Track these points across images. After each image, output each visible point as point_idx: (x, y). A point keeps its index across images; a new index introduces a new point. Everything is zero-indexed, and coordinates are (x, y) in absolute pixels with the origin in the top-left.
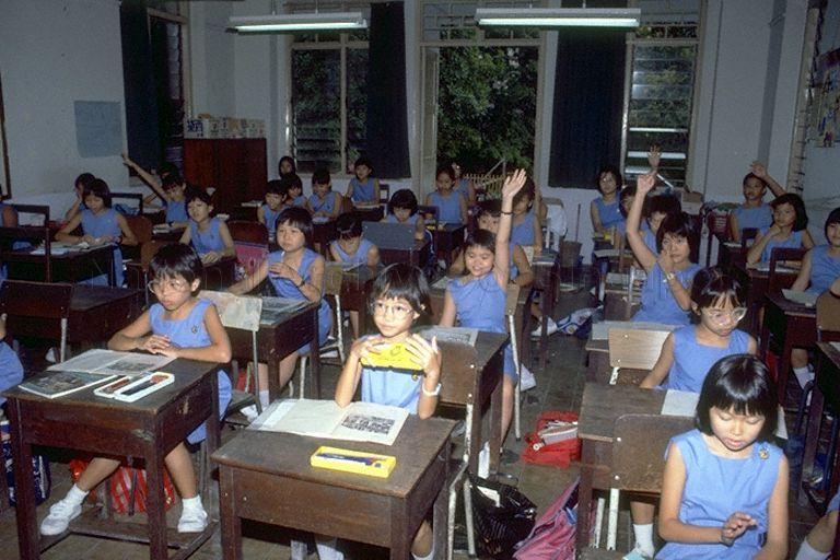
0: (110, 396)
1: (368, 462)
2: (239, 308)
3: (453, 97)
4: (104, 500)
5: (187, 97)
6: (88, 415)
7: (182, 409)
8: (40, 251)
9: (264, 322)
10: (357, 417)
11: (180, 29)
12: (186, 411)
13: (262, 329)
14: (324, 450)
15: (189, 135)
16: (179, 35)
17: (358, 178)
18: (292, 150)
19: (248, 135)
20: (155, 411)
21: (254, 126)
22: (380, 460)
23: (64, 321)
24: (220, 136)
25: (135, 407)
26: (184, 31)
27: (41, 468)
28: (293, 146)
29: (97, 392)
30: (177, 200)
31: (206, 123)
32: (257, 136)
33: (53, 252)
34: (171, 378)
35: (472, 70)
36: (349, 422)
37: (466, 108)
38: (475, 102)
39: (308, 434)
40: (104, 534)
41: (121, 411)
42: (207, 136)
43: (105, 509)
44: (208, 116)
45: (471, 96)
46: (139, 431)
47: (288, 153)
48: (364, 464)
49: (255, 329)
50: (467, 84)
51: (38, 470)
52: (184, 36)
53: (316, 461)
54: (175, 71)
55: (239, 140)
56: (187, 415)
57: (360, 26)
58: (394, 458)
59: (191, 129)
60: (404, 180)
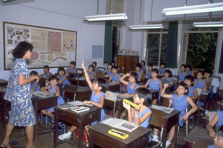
0: (74, 111)
1: (122, 135)
2: (112, 95)
3: (196, 47)
4: (75, 136)
5: (120, 45)
6: (69, 114)
7: (90, 117)
8: (77, 79)
9: (118, 100)
10: (126, 124)
11: (120, 29)
12: (91, 117)
13: (117, 101)
14: (113, 130)
15: (119, 54)
16: (120, 30)
17: (161, 68)
18: (146, 60)
19: (134, 55)
20: (82, 115)
21: (136, 53)
22: (125, 135)
23: (75, 94)
24: (127, 55)
25: (78, 114)
26: (121, 29)
27: (65, 127)
28: (146, 58)
29: (72, 109)
30: (109, 69)
31: (124, 52)
32: (137, 55)
33: (80, 79)
34: (88, 109)
35: (203, 40)
36: (123, 125)
37: (200, 50)
38: (203, 49)
39: (112, 126)
40: (71, 143)
41: (75, 114)
42: (124, 54)
43: (74, 138)
44: (124, 50)
45: (202, 47)
46: (78, 120)
47: (144, 60)
48: (120, 135)
49: (115, 101)
50: (201, 43)
51: (64, 127)
52: (121, 30)
53: (110, 132)
54: (118, 39)
55: (132, 56)
56: (91, 118)
57: (161, 28)
58: (128, 135)
59: (120, 53)
60: (175, 69)
